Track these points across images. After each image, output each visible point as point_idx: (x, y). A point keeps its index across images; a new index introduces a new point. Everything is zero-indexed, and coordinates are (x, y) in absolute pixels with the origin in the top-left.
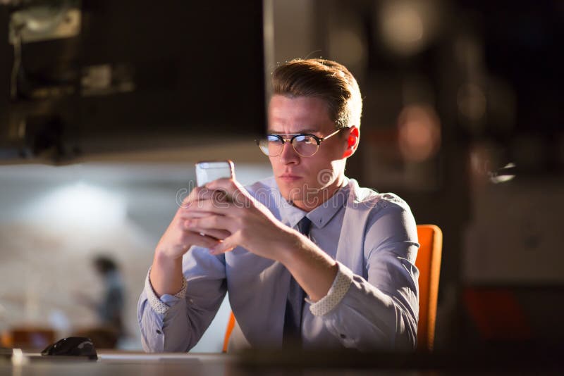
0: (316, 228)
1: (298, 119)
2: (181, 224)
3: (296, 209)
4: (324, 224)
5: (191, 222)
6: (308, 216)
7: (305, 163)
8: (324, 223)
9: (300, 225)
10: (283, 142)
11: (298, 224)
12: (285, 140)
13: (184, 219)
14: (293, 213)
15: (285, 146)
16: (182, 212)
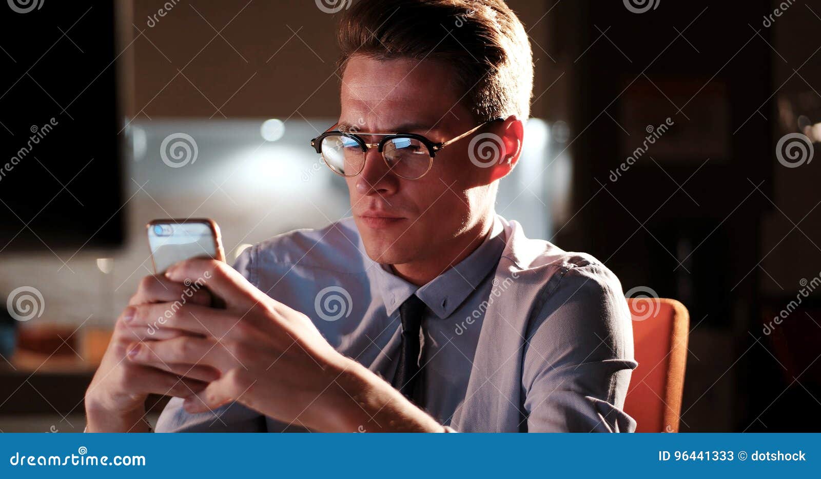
0: (436, 317)
1: (392, 104)
2: (121, 351)
3: (395, 280)
4: (452, 311)
5: (138, 348)
6: (418, 294)
7: (409, 190)
8: (451, 307)
9: (404, 310)
10: (365, 149)
11: (400, 308)
12: (368, 145)
13: (125, 341)
14: (391, 288)
15: (369, 155)
16: (123, 327)
